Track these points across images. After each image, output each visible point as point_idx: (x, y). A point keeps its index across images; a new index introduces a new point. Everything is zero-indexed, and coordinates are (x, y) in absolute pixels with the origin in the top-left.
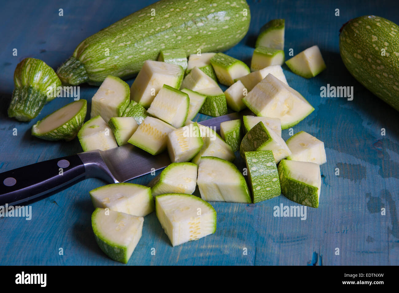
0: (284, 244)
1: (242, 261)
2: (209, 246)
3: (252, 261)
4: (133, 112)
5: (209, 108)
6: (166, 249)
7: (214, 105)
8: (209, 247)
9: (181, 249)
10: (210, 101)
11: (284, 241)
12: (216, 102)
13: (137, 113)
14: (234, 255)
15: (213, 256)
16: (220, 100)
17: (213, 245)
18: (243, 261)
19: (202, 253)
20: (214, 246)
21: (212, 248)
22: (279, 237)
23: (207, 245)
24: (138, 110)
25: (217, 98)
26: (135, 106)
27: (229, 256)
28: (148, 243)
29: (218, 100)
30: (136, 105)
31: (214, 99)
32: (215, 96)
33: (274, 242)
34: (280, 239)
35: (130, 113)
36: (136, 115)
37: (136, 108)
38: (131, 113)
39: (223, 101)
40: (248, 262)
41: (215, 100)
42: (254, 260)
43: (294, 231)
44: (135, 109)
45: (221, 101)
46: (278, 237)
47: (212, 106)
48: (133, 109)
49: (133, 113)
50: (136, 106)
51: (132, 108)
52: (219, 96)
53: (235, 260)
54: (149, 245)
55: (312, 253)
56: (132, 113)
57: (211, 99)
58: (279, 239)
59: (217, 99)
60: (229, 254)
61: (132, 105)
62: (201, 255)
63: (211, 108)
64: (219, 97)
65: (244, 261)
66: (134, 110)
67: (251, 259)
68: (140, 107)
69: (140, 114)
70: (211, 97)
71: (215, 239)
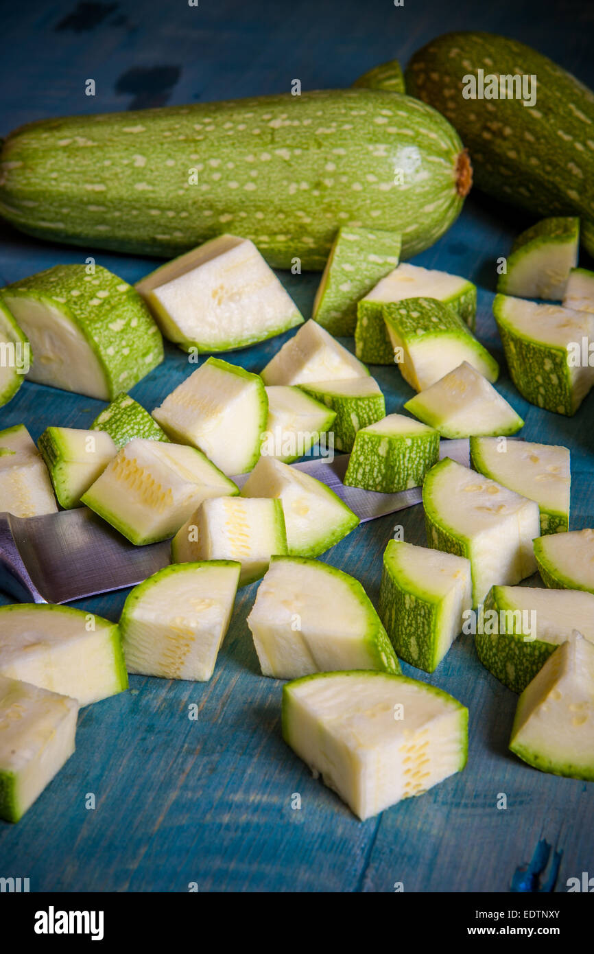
0: (461, 811)
1: (335, 848)
2: (254, 798)
3: (363, 849)
4: (118, 423)
5: (338, 428)
6: (133, 795)
7: (351, 420)
8: (252, 798)
9: (174, 798)
10: (342, 411)
11: (463, 801)
12: (358, 415)
13: (128, 427)
14: (317, 828)
15: (258, 824)
16: (368, 410)
17: (263, 794)
18: (338, 847)
19: (229, 815)
20: (265, 798)
21: (260, 802)
22: (452, 789)
23: (247, 791)
24: (132, 420)
25: (360, 403)
26: (125, 409)
27: (302, 829)
28: (88, 773)
29: (365, 409)
30: (128, 407)
31: (353, 404)
32: (357, 396)
33: (435, 802)
34: (454, 796)
35: (108, 426)
36: (124, 431)
37: (129, 413)
38: (111, 426)
39: (376, 412)
40: (351, 850)
41: (355, 408)
42: (368, 847)
43: (497, 778)
44: (124, 416)
45: (370, 414)
46: (450, 789)
47: (346, 425)
48: (119, 416)
49: (117, 427)
50: (129, 409)
51: (117, 412)
52: (368, 398)
53: (316, 842)
54: (88, 778)
55: (536, 844)
56: (114, 426)
57: (344, 405)
58: (451, 795)
59: (361, 406)
60: (304, 823)
61: (119, 404)
62: (226, 819)
63: (344, 430)
64: (366, 402)
65: (341, 847)
66: (122, 417)
67: (361, 843)
68: (139, 413)
69: (135, 431)
70: (346, 399)
71: (273, 780)
